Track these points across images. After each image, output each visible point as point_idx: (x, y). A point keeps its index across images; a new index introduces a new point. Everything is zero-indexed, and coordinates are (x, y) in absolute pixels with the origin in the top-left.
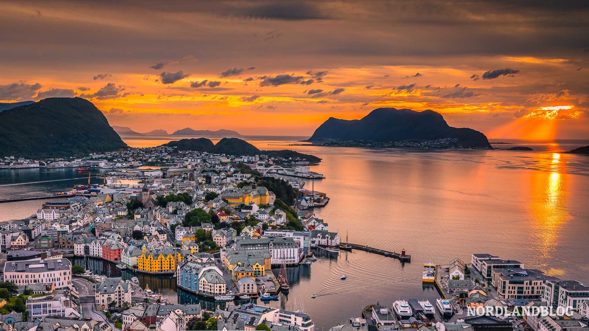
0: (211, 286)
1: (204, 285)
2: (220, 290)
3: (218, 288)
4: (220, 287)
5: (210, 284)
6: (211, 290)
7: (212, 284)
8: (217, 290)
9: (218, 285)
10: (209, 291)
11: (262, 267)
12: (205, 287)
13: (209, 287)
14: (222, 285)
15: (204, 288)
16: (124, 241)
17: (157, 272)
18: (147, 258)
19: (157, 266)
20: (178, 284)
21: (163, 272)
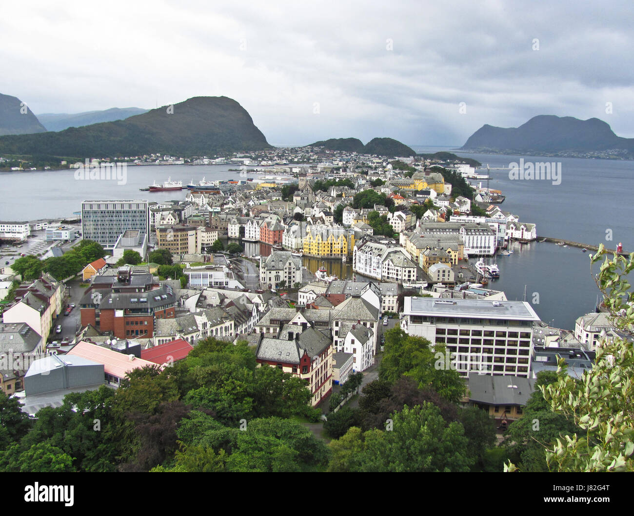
0: (397, 271)
1: (388, 269)
2: (409, 276)
3: (407, 274)
4: (409, 272)
5: (396, 268)
6: (397, 275)
7: (399, 268)
8: (405, 275)
9: (407, 270)
10: (395, 276)
11: (455, 254)
12: (390, 271)
13: (395, 272)
14: (412, 270)
15: (388, 273)
16: (284, 222)
17: (326, 256)
18: (314, 239)
19: (326, 249)
20: (354, 269)
21: (333, 256)
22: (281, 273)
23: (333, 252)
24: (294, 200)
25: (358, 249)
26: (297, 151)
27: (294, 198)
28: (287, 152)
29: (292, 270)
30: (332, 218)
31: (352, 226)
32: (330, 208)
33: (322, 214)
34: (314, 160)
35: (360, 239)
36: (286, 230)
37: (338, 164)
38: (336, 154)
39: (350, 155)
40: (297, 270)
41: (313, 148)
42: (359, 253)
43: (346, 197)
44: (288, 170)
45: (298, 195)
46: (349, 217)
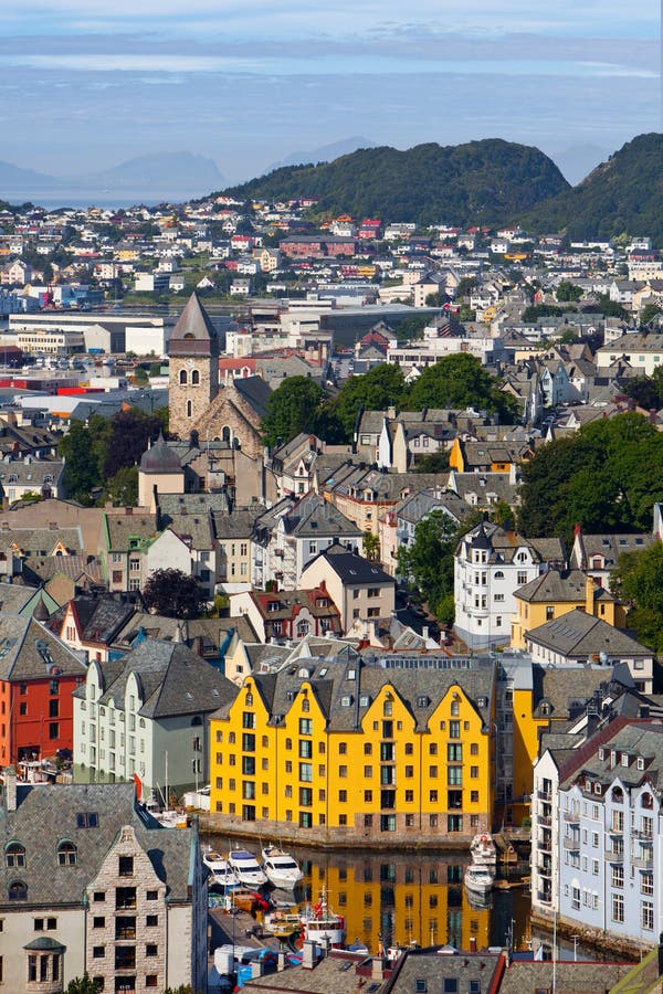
16: (82, 627)
17: (354, 832)
18: (278, 721)
19: (356, 784)
20: (536, 902)
21: (398, 833)
22: (71, 928)
23: (401, 806)
24: (145, 497)
25: (562, 778)
26: (150, 231)
27: (145, 482)
28: (87, 235)
29: (142, 908)
30: (386, 599)
31: (517, 645)
32: (372, 542)
33: (323, 574)
34: (259, 281)
35: (575, 713)
36: (93, 676)
37: (409, 302)
38: (399, 242)
39: (482, 245)
40: (170, 904)
41: (247, 211)
42: (569, 800)
43: (468, 467)
44: (97, 338)
45: (164, 467)
46: (496, 586)
